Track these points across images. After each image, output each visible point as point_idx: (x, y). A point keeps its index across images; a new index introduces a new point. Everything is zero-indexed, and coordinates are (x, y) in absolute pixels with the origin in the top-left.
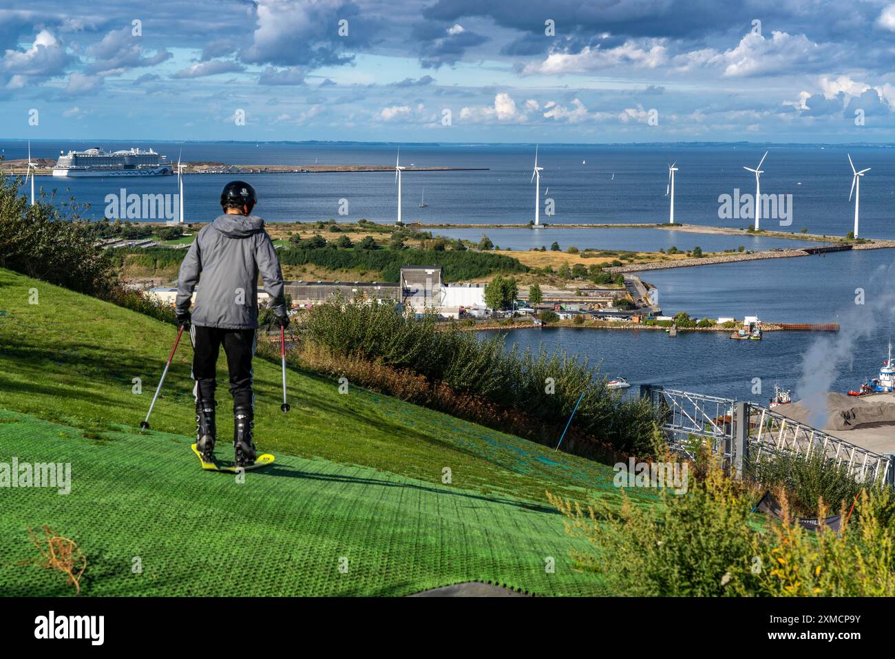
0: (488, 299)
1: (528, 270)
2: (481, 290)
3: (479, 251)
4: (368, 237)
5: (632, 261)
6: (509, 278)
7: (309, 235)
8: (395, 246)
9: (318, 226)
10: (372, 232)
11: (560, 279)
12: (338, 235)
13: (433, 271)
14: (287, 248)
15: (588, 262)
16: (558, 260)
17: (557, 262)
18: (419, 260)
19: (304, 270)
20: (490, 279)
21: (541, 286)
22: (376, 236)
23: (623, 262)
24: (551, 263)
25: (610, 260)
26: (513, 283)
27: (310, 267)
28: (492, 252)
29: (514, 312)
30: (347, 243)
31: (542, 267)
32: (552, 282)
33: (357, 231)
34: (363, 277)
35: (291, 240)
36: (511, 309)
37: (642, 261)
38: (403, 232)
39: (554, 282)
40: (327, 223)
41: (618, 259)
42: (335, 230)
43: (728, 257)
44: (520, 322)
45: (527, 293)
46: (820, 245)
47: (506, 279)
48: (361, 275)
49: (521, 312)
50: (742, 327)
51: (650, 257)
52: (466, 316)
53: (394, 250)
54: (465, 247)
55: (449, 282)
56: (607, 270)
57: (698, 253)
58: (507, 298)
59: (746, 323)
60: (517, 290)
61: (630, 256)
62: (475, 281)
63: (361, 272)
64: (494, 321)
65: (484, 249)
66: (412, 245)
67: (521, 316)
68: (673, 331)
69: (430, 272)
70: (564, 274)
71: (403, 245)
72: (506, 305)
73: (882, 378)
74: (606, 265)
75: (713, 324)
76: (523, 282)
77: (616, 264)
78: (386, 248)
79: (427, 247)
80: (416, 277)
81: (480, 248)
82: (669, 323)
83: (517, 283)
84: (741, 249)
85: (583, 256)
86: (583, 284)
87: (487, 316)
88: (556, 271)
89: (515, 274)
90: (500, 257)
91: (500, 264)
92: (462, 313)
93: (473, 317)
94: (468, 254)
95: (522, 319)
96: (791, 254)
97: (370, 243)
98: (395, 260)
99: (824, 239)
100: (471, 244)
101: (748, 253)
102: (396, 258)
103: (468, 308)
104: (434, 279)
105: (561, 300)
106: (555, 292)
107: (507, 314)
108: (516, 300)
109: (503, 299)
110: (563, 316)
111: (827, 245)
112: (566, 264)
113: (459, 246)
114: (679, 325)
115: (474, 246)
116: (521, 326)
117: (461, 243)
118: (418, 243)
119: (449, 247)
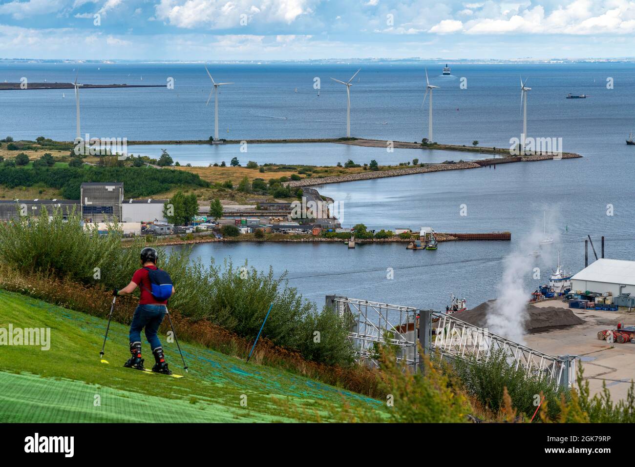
1: (207, 185)
2: (160, 206)
3: (159, 168)
4: (46, 155)
5: (310, 175)
6: (189, 194)
8: (73, 164)
10: (51, 149)
11: (240, 194)
12: (16, 153)
13: (114, 187)
15: (267, 177)
16: (238, 175)
17: (237, 177)
18: (100, 177)
20: (171, 195)
21: (221, 201)
22: (55, 154)
23: (301, 176)
24: (231, 178)
25: (288, 174)
26: (194, 200)
28: (172, 168)
29: (195, 227)
30: (24, 161)
31: (222, 182)
32: (232, 197)
33: (36, 149)
34: (42, 195)
36: (192, 224)
37: (320, 174)
39: (234, 196)
40: (4, 141)
41: (296, 174)
42: (12, 147)
43: (403, 170)
44: (202, 237)
45: (208, 208)
46: (490, 157)
47: (186, 194)
48: (41, 192)
49: (203, 227)
50: (418, 237)
51: (327, 171)
52: (148, 232)
53: (73, 167)
54: (145, 163)
55: (130, 198)
56: (285, 185)
57: (374, 166)
58: (187, 213)
59: (422, 234)
60: (198, 205)
61: (308, 171)
62: (156, 197)
63: (41, 189)
64: (175, 236)
65: (164, 166)
66: (92, 162)
67: (203, 231)
68: (352, 244)
69: (110, 188)
70: (243, 189)
71: (83, 162)
72: (187, 221)
73: (551, 284)
74: (284, 179)
75: (390, 235)
76: (203, 197)
77: (294, 178)
78: (65, 165)
79: (106, 164)
80: (97, 194)
81: (160, 163)
82: (348, 236)
83: (198, 198)
84: (415, 162)
85: (262, 171)
86: (263, 198)
87: (168, 231)
88: (236, 185)
89: (195, 190)
90: (181, 172)
91: (180, 181)
92: (143, 228)
93: (155, 233)
94: (148, 170)
95: (203, 233)
96: (463, 166)
97: (49, 161)
98: (75, 177)
99: (494, 151)
100: (151, 160)
101: (422, 165)
102: (76, 176)
103: (149, 223)
104: (114, 196)
105: (241, 214)
106: (236, 207)
107: (189, 229)
108: (197, 214)
109: (183, 214)
110: (243, 230)
111: (497, 157)
112: (246, 179)
113: (139, 162)
114: (357, 237)
115: (153, 162)
116: (203, 241)
117: (141, 159)
118: (97, 160)
119: (129, 164)
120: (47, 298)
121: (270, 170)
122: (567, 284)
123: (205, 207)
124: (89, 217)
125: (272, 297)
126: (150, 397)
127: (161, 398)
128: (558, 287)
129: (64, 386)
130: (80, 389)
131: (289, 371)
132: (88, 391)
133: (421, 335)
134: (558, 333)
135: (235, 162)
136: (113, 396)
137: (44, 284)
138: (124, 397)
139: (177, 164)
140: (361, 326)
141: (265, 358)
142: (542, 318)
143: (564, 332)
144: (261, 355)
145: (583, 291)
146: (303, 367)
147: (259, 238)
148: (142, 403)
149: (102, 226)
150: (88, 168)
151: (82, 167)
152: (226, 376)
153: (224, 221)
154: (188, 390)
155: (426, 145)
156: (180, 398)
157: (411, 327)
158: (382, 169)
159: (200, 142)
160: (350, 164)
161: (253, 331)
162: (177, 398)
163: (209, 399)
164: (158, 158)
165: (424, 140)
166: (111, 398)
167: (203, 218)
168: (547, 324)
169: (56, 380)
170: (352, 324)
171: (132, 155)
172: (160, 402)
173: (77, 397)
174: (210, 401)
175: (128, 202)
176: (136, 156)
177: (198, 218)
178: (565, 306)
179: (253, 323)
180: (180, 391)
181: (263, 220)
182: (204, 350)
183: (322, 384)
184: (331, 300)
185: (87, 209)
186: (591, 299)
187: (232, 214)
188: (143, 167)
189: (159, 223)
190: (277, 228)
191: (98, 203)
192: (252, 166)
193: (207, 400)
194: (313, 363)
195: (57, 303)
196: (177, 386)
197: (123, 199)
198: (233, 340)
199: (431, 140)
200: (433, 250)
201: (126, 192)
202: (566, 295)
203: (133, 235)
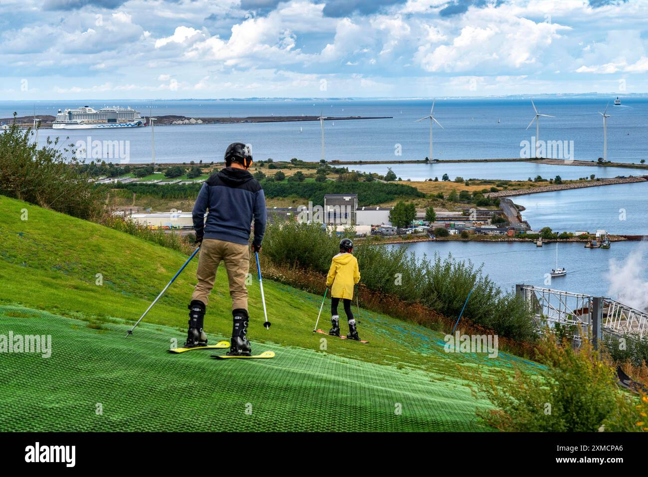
0: (391, 220)
1: (423, 196)
2: (387, 213)
3: (385, 182)
4: (298, 172)
5: (506, 188)
8: (318, 179)
9: (259, 164)
11: (449, 203)
12: (275, 171)
13: (350, 198)
15: (472, 189)
16: (448, 188)
17: (447, 190)
20: (393, 205)
21: (435, 209)
22: (305, 172)
23: (499, 188)
24: (442, 191)
25: (488, 187)
26: (412, 208)
28: (395, 183)
29: (414, 229)
30: (281, 177)
31: (436, 194)
32: (443, 206)
34: (295, 204)
36: (411, 227)
37: (514, 188)
40: (266, 162)
41: (495, 187)
42: (272, 167)
43: (582, 183)
44: (419, 237)
47: (407, 203)
48: (294, 202)
49: (420, 229)
50: (594, 238)
53: (318, 182)
54: (374, 179)
55: (363, 206)
56: (486, 195)
58: (408, 218)
59: (598, 235)
60: (416, 212)
61: (505, 184)
62: (383, 205)
63: (293, 199)
64: (398, 236)
65: (390, 180)
66: (333, 178)
67: (420, 232)
68: (540, 242)
69: (347, 198)
70: (452, 199)
71: (326, 178)
74: (485, 191)
75: (571, 236)
76: (420, 205)
78: (312, 180)
79: (344, 180)
80: (336, 202)
81: (387, 179)
82: (536, 236)
83: (416, 206)
84: (592, 177)
85: (467, 184)
86: (468, 206)
87: (392, 233)
89: (414, 200)
90: (402, 186)
91: (402, 193)
92: (373, 230)
93: (382, 233)
94: (377, 185)
95: (420, 234)
97: (300, 177)
98: (320, 190)
100: (380, 176)
103: (378, 226)
104: (350, 204)
105: (451, 219)
106: (446, 213)
107: (408, 231)
108: (416, 219)
109: (405, 219)
110: (452, 232)
112: (454, 190)
113: (370, 178)
114: (544, 238)
115: (381, 178)
116: (420, 240)
117: (371, 174)
118: (337, 176)
119: (361, 180)
121: (474, 184)
126: (365, 363)
127: (375, 365)
129: (297, 353)
130: (310, 356)
132: (316, 357)
133: (594, 317)
135: (445, 178)
136: (335, 362)
138: (344, 363)
139: (400, 179)
147: (464, 238)
148: (358, 367)
150: (330, 182)
151: (326, 182)
152: (434, 348)
153: (437, 224)
154: (398, 358)
155: (601, 163)
156: (390, 365)
157: (586, 310)
158: (565, 183)
159: (418, 162)
160: (539, 179)
161: (455, 312)
162: (387, 364)
163: (414, 365)
164: (385, 174)
166: (333, 364)
167: (420, 221)
169: (292, 348)
170: (537, 307)
171: (364, 172)
172: (373, 368)
173: (306, 362)
174: (415, 367)
175: (361, 210)
176: (367, 173)
177: (415, 222)
179: (455, 305)
180: (392, 360)
181: (468, 224)
182: (416, 327)
184: (520, 288)
187: (442, 220)
188: (373, 182)
189: (385, 226)
190: (479, 230)
192: (459, 180)
193: (412, 367)
196: (390, 355)
197: (357, 207)
198: (440, 319)
200: (606, 248)
203: (365, 235)
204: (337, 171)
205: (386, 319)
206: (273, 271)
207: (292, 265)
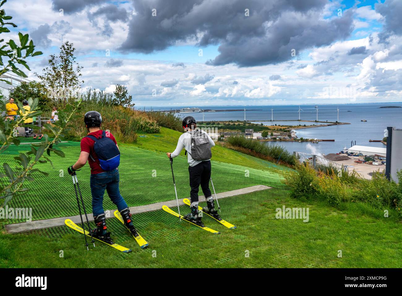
0: (262, 135)
1: (270, 129)
2: (261, 133)
6: (266, 131)
7: (227, 123)
8: (244, 125)
9: (229, 121)
12: (233, 123)
14: (223, 126)
15: (282, 128)
16: (276, 127)
18: (249, 128)
19: (226, 130)
20: (262, 132)
21: (273, 133)
22: (240, 123)
25: (287, 127)
26: (267, 132)
27: (228, 130)
28: (263, 126)
30: (234, 125)
31: (273, 129)
32: (275, 132)
33: (237, 122)
34: (238, 131)
35: (224, 124)
37: (293, 127)
38: (245, 122)
42: (232, 122)
43: (311, 126)
44: (269, 140)
45: (270, 134)
46: (330, 124)
49: (269, 138)
50: (314, 140)
51: (295, 127)
52: (258, 139)
56: (286, 129)
57: (305, 126)
59: (315, 139)
61: (291, 127)
64: (264, 140)
68: (300, 141)
69: (251, 130)
70: (277, 130)
72: (266, 137)
73: (344, 150)
74: (286, 128)
75: (308, 140)
76: (269, 132)
77: (288, 128)
78: (242, 125)
79: (250, 125)
80: (248, 131)
81: (261, 125)
82: (299, 140)
84: (314, 125)
85: (281, 127)
86: (281, 132)
87: (262, 139)
88: (276, 130)
90: (265, 127)
91: (265, 128)
93: (260, 139)
96: (324, 126)
97: (239, 125)
99: (331, 123)
101: (315, 126)
102: (244, 128)
103: (259, 137)
104: (252, 131)
105: (277, 135)
106: (276, 134)
108: (268, 135)
109: (265, 135)
110: (277, 139)
111: (332, 124)
112: (278, 128)
113: (257, 125)
114: (301, 140)
115: (259, 125)
117: (257, 124)
118: (248, 124)
119: (255, 125)
120: (237, 151)
121: (283, 126)
122: (347, 151)
123: (269, 134)
124: (247, 135)
125: (282, 152)
128: (345, 151)
131: (285, 166)
133: (314, 160)
134: (345, 161)
135: (276, 125)
137: (237, 148)
140: (301, 158)
141: (280, 164)
142: (341, 158)
143: (346, 161)
144: (280, 163)
145: (351, 152)
146: (288, 166)
147: (280, 140)
149: (249, 137)
150: (247, 126)
152: (272, 167)
153: (273, 137)
155: (316, 121)
157: (311, 158)
158: (307, 126)
160: (300, 125)
161: (278, 158)
165: (316, 120)
167: (269, 136)
168: (343, 159)
170: (299, 157)
175: (254, 133)
178: (347, 155)
179: (278, 157)
181: (281, 137)
182: (268, 162)
183: (292, 169)
184: (295, 153)
185: (246, 134)
186: (353, 154)
187: (275, 135)
190: (284, 138)
191: (249, 133)
192: (279, 126)
194: (290, 165)
195: (239, 152)
198: (274, 160)
199: (317, 120)
200: (317, 143)
201: (254, 131)
202: (347, 153)
203: (255, 139)
204: (248, 123)
205: (260, 159)
206: (232, 147)
207: (237, 146)
